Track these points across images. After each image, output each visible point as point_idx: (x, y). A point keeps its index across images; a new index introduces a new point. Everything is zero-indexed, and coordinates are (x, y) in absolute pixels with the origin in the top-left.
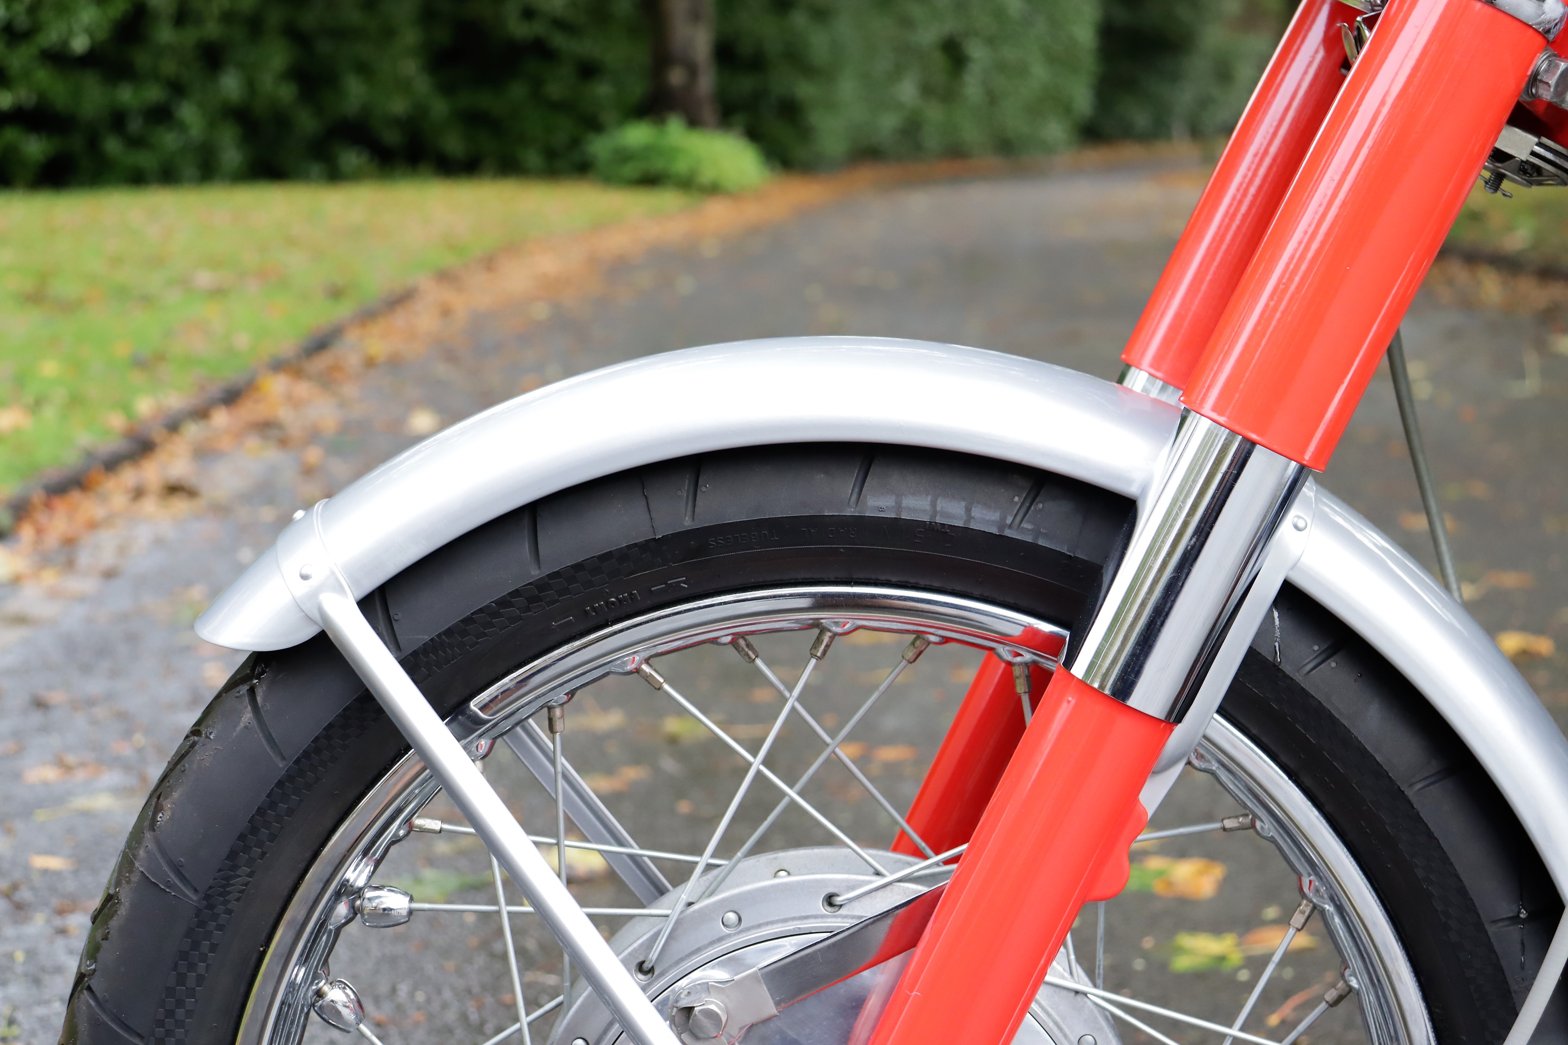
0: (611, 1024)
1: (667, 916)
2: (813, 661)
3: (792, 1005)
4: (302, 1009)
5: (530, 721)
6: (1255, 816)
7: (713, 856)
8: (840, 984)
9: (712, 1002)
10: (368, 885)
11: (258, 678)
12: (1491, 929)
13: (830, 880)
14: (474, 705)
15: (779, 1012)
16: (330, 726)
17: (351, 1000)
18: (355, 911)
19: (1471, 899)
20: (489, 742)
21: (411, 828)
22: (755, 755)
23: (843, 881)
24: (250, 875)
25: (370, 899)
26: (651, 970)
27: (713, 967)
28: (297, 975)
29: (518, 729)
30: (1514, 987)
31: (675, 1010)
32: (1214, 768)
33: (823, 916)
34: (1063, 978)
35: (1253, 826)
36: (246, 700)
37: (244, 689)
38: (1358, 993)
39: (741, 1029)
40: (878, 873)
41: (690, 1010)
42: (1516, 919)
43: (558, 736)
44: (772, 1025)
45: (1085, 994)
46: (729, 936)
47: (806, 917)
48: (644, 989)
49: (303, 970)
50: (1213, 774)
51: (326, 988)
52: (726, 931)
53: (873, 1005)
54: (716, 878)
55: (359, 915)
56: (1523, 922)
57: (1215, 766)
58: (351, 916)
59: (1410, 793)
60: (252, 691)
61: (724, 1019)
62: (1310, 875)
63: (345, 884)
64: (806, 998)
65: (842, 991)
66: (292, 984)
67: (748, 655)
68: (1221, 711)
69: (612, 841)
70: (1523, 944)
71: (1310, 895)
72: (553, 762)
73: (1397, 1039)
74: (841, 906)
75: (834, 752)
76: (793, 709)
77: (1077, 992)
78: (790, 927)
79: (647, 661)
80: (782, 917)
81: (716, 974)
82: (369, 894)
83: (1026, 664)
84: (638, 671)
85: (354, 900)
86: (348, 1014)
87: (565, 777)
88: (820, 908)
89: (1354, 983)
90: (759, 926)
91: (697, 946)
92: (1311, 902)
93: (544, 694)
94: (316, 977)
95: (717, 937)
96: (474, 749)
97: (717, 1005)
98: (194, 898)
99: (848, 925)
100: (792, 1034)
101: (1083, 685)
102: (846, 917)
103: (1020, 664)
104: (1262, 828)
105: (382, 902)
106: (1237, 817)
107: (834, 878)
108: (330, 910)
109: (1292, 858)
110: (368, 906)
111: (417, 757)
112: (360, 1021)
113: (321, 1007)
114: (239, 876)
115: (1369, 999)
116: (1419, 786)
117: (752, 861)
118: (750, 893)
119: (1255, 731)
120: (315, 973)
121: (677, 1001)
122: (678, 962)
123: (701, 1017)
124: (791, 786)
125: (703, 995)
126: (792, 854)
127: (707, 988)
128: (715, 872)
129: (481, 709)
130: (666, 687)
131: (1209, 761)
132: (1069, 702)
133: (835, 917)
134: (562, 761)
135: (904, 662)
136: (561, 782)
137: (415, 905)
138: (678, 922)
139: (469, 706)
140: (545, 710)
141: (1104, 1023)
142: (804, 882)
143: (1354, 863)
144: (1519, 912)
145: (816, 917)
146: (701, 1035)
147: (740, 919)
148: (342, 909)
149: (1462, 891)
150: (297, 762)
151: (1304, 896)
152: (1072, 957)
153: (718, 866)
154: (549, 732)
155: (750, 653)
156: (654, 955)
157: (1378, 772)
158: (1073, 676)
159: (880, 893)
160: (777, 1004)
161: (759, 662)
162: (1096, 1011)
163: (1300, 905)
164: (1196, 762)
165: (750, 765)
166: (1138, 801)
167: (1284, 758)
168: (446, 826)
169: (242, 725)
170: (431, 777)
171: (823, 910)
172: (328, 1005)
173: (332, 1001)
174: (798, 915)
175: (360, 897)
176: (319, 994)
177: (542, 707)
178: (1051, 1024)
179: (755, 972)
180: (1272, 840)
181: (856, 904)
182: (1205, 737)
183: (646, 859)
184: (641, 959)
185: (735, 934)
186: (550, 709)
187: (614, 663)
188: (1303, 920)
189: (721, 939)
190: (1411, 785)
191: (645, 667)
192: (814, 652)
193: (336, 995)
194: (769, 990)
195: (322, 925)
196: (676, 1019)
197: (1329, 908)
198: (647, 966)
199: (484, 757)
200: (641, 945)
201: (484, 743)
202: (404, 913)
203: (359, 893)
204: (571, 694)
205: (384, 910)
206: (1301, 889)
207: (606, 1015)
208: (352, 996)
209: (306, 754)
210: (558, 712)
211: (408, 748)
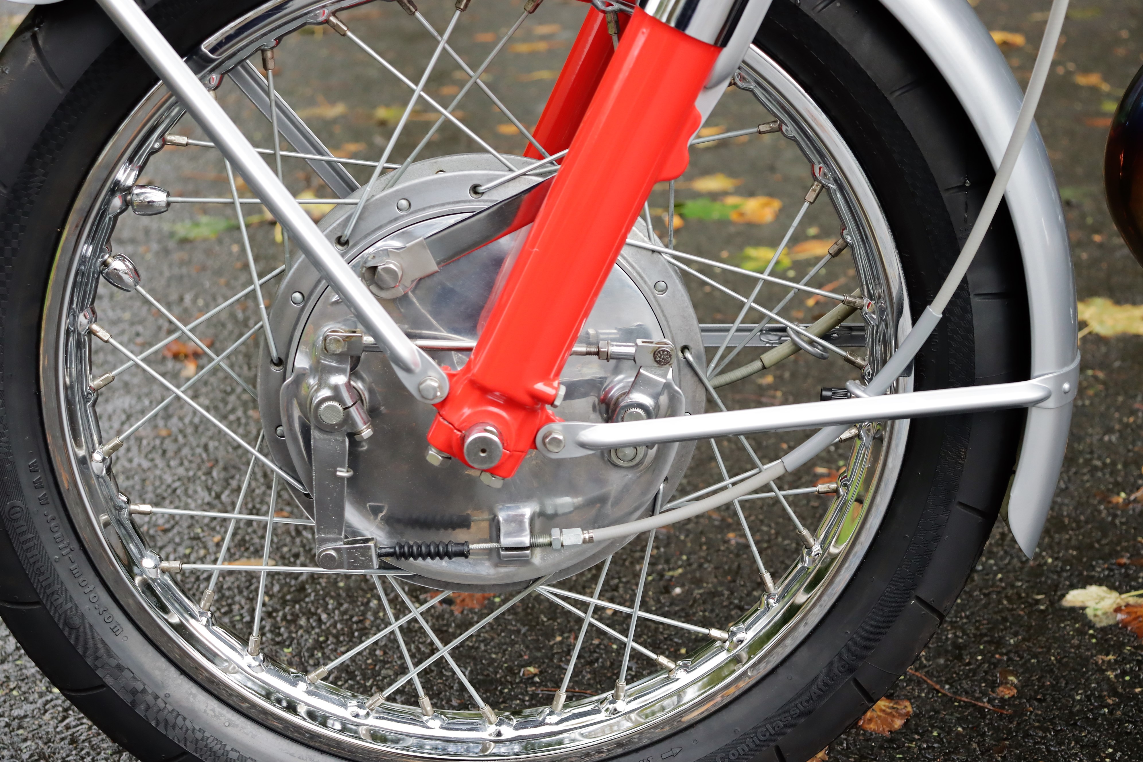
0: (319, 281)
1: (356, 204)
2: (458, 13)
3: (449, 264)
4: (93, 276)
5: (248, 61)
6: (782, 122)
7: (388, 161)
8: (484, 248)
9: (391, 263)
10: (135, 184)
11: (39, 27)
12: (945, 195)
13: (475, 175)
14: (205, 47)
15: (439, 268)
16: (96, 63)
17: (131, 270)
18: (127, 204)
19: (932, 174)
20: (219, 76)
21: (164, 142)
22: (417, 84)
23: (484, 175)
24: (45, 175)
25: (137, 194)
26: (347, 243)
27: (392, 239)
28: (87, 250)
29: (239, 68)
30: (959, 235)
31: (364, 269)
32: (752, 87)
33: (470, 201)
34: (644, 241)
35: (780, 129)
36: (30, 43)
37: (28, 35)
38: (852, 246)
39: (413, 281)
40: (511, 170)
41: (374, 268)
42: (962, 187)
43: (270, 73)
44: (435, 279)
45: (659, 253)
46: (402, 216)
47: (458, 202)
48: (343, 255)
49: (91, 247)
50: (751, 91)
51: (110, 260)
52: (400, 213)
53: (508, 265)
54: (393, 177)
55: (130, 207)
56: (967, 189)
57: (753, 85)
58: (124, 207)
59: (891, 99)
60: (34, 37)
61: (400, 274)
62: (820, 163)
63: (117, 183)
64: (458, 259)
65: (485, 253)
66: (83, 258)
67: (409, 9)
68: (756, 42)
69: (314, 151)
70: (966, 204)
71: (820, 178)
72: (268, 94)
73: (878, 278)
74: (483, 193)
75: (476, 82)
76: (444, 49)
77: (653, 251)
78: (447, 209)
79: (334, 14)
80: (440, 202)
81: (394, 243)
82: (136, 191)
83: (615, 12)
84: (327, 21)
85: (126, 195)
86: (128, 279)
87: (278, 106)
88: (468, 195)
89: (849, 239)
90: (424, 209)
91: (379, 225)
92: (821, 183)
93: (257, 39)
94: (102, 250)
95: (393, 217)
96: (207, 82)
97: (394, 264)
98: (4, 191)
99: (486, 207)
100: (449, 284)
101: (654, 21)
102: (487, 201)
103: (612, 12)
104: (787, 130)
105: (147, 197)
106: (769, 123)
107: (477, 174)
108: (107, 203)
109: (808, 152)
110: (137, 200)
111: (165, 87)
112: (137, 283)
113: (107, 273)
114: (36, 176)
115: (860, 252)
116: (897, 93)
117: (419, 165)
118: (416, 185)
119: (781, 57)
120: (101, 248)
121: (365, 263)
122: (366, 236)
123: (382, 273)
124: (446, 108)
125: (384, 258)
126: (448, 159)
127: (387, 253)
128: (393, 173)
129: (211, 51)
130: (349, 34)
131: (749, 82)
132: (643, 33)
133: (479, 201)
134: (274, 93)
135: (526, 13)
136: (275, 109)
137: (171, 199)
138: (365, 208)
139: (200, 49)
140: (260, 52)
141: (672, 273)
142: (455, 176)
143: (850, 152)
144: (965, 182)
145: (465, 202)
146: (384, 286)
147: (410, 205)
148: (117, 202)
149: (926, 169)
150: (73, 89)
151: (815, 178)
152: (650, 227)
153: (395, 169)
154: (263, 70)
155: (411, 7)
156: (348, 232)
157: (869, 84)
158: (647, 15)
159: (511, 184)
160: (438, 264)
161: (418, 14)
162: (667, 264)
163: (812, 185)
164: (739, 83)
165: (413, 91)
166: (694, 107)
167: (801, 77)
168: (190, 141)
169: (29, 62)
170: (177, 102)
171: (470, 196)
172: (112, 272)
173: (115, 269)
174: (451, 200)
175: (130, 193)
176: (105, 264)
177: (257, 50)
178: (635, 274)
179: (421, 241)
180: (794, 139)
181: (494, 192)
182: (744, 62)
183: (339, 164)
184: (339, 234)
185: (407, 215)
186: (263, 51)
187: (308, 16)
188: (814, 196)
189: (396, 219)
190: (893, 92)
191: (332, 19)
192: (458, 5)
193: (117, 265)
194: (432, 253)
195: (102, 214)
196: (366, 275)
197: (833, 186)
198: (344, 239)
199: (216, 88)
200: (339, 225)
201: (215, 77)
202: (164, 204)
203: (128, 190)
204: (279, 40)
205: (149, 202)
206: (814, 174)
207: (315, 275)
208: (130, 266)
209: (79, 84)
210: (269, 54)
211: (157, 80)
